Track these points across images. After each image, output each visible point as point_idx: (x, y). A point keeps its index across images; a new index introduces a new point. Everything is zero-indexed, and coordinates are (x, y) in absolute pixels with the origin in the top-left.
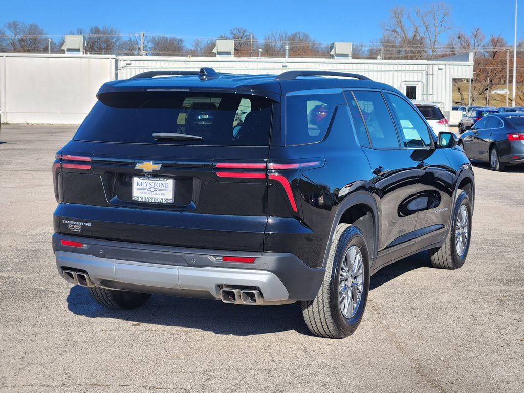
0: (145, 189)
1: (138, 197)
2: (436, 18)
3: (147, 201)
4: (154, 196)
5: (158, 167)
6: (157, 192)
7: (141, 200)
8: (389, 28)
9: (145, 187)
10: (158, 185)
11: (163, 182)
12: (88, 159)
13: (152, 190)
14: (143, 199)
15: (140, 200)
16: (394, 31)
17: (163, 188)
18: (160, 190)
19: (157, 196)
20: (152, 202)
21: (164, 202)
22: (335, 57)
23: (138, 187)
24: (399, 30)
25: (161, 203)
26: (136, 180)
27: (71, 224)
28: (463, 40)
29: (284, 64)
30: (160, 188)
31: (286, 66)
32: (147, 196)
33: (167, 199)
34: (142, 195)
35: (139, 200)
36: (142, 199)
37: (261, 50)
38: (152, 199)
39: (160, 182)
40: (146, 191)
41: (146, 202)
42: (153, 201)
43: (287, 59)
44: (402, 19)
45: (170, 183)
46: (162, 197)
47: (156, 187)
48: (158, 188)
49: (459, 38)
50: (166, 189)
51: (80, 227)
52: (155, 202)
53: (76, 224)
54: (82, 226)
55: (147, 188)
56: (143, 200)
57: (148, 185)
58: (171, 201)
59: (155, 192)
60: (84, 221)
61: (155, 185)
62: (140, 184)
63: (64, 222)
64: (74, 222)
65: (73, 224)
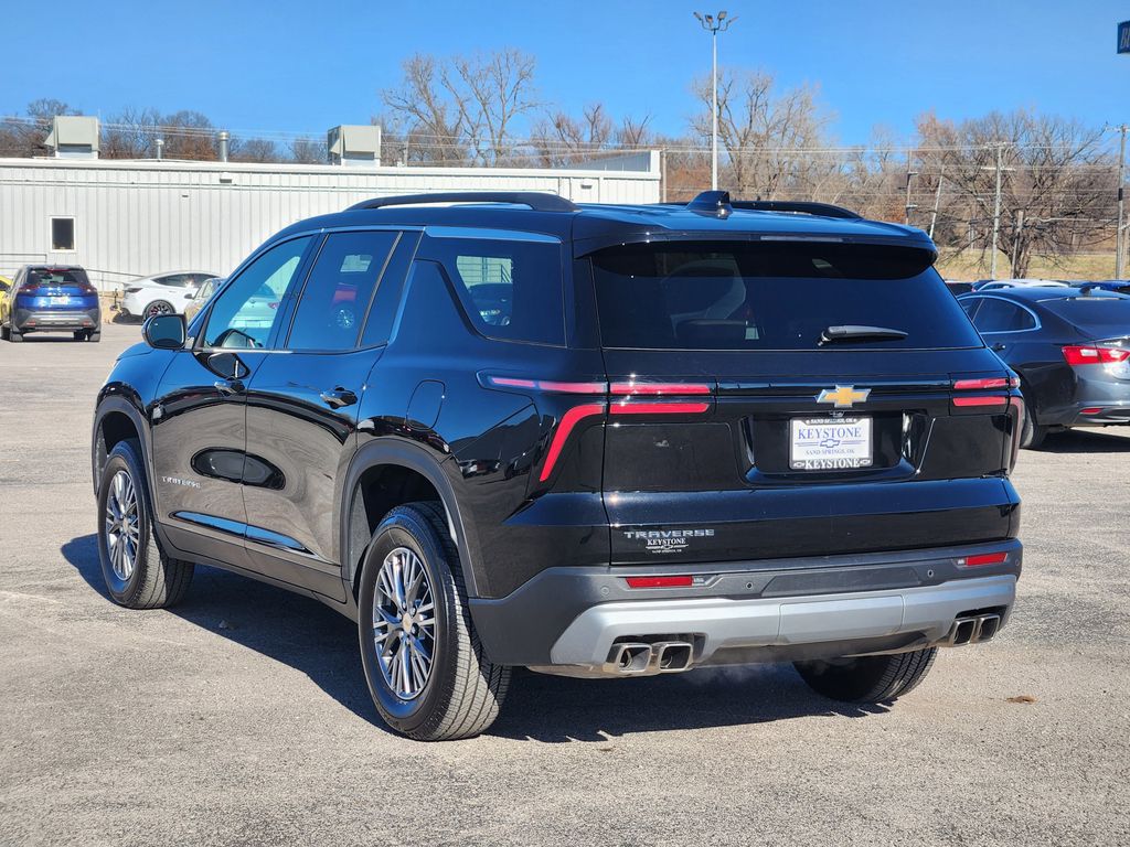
0: (817, 444)
1: (804, 462)
2: (504, 82)
3: (823, 467)
4: (835, 457)
5: (862, 396)
6: (840, 447)
7: (811, 467)
8: (401, 103)
9: (815, 440)
10: (841, 431)
11: (850, 427)
12: (704, 387)
13: (830, 443)
14: (815, 464)
15: (808, 466)
16: (413, 109)
17: (850, 438)
18: (844, 443)
19: (842, 456)
20: (833, 469)
21: (855, 466)
22: (343, 161)
23: (802, 440)
24: (423, 107)
25: (850, 468)
26: (798, 426)
27: (654, 537)
28: (566, 130)
29: (226, 176)
30: (845, 438)
31: (229, 181)
32: (821, 457)
33: (861, 459)
34: (811, 457)
35: (807, 468)
36: (812, 464)
37: (160, 142)
38: (833, 463)
40: (819, 448)
41: (821, 469)
42: (835, 467)
43: (225, 165)
44: (430, 85)
45: (865, 425)
46: (851, 456)
47: (836, 438)
48: (842, 440)
49: (558, 126)
50: (854, 438)
51: (683, 541)
52: (839, 469)
53: (671, 537)
54: (688, 539)
55: (820, 440)
56: (815, 467)
57: (822, 434)
58: (868, 462)
59: (835, 448)
60: (692, 527)
61: (836, 432)
62: (806, 434)
63: (629, 536)
64: (663, 533)
65: (661, 537)
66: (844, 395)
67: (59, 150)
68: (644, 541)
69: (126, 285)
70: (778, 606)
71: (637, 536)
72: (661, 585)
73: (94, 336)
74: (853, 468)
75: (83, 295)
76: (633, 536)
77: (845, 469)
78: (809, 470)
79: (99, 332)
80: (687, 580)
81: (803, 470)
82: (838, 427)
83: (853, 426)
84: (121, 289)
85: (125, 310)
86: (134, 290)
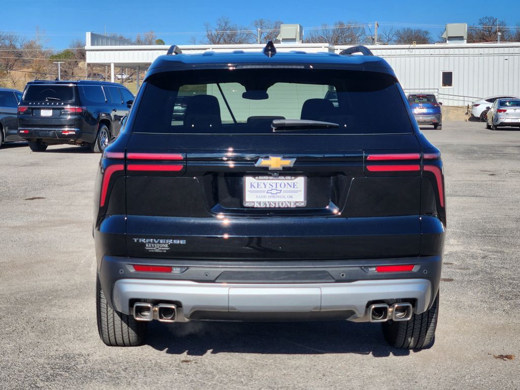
0: (264, 192)
1: (254, 202)
3: (268, 206)
4: (277, 200)
6: (282, 194)
7: (259, 206)
9: (263, 189)
10: (283, 185)
11: (289, 182)
12: (180, 156)
13: (274, 192)
14: (262, 204)
15: (257, 205)
18: (285, 192)
19: (283, 200)
20: (275, 208)
21: (292, 206)
23: (253, 189)
25: (288, 208)
26: (249, 180)
30: (285, 189)
32: (267, 200)
33: (297, 202)
34: (259, 200)
35: (255, 206)
38: (275, 204)
39: (286, 182)
40: (265, 194)
41: (266, 208)
42: (277, 206)
45: (300, 181)
46: (290, 200)
47: (279, 188)
48: (283, 190)
50: (294, 189)
51: (166, 246)
52: (279, 208)
54: (170, 245)
55: (266, 190)
56: (262, 206)
57: (268, 186)
58: (303, 205)
59: (278, 194)
60: (173, 238)
61: (278, 185)
62: (256, 185)
63: (136, 241)
64: (155, 240)
65: (154, 243)
66: (275, 162)
67: (448, 40)
68: (144, 245)
69: (473, 103)
70: (228, 288)
71: (140, 241)
72: (152, 271)
73: (439, 127)
74: (290, 208)
75: (433, 108)
76: (138, 241)
77: (284, 208)
78: (257, 208)
79: (441, 125)
80: (169, 269)
81: (253, 207)
82: (280, 181)
83: (291, 181)
84: (471, 104)
85: (472, 115)
86: (477, 105)
